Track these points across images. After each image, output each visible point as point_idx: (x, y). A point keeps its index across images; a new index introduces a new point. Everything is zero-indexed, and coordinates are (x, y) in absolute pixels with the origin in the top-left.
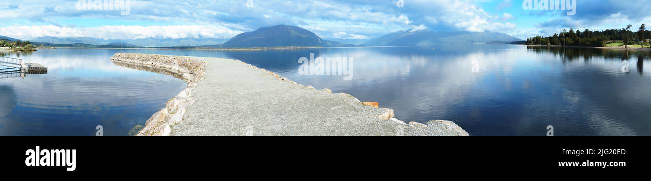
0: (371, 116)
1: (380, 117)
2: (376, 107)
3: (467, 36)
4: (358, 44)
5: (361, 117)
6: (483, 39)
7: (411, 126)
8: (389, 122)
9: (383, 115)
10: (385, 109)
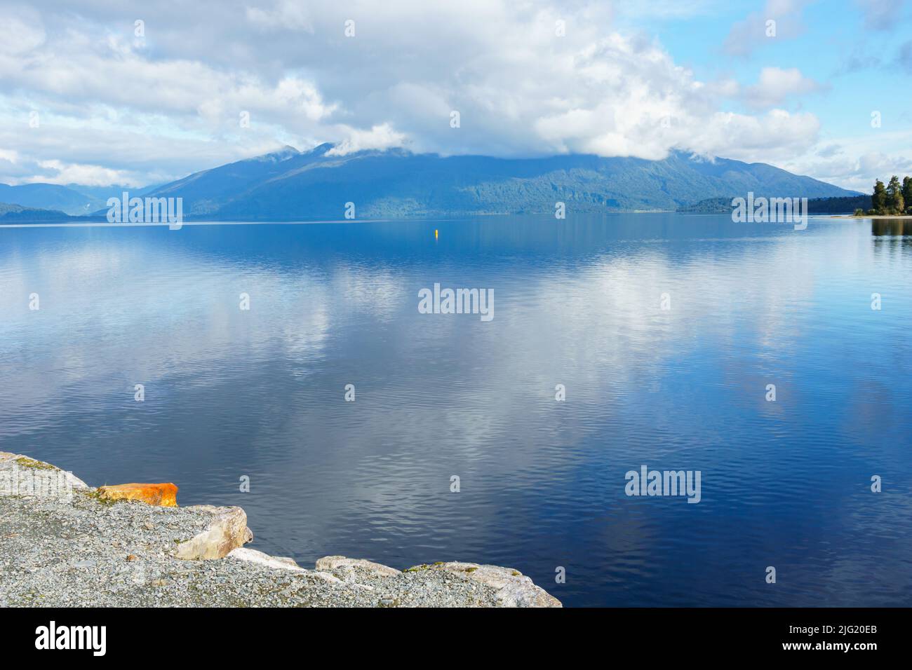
0: (139, 549)
1: (185, 549)
2: (169, 502)
3: (589, 174)
4: (86, 210)
5: (91, 562)
6: (664, 189)
7: (323, 575)
8: (223, 570)
9: (201, 537)
10: (209, 508)
